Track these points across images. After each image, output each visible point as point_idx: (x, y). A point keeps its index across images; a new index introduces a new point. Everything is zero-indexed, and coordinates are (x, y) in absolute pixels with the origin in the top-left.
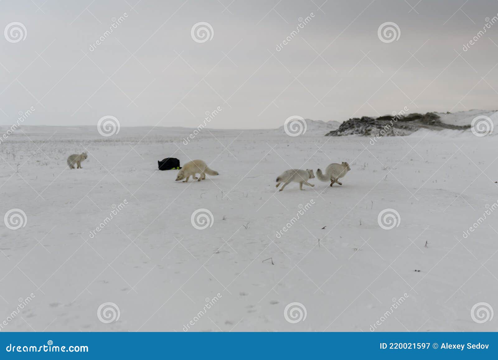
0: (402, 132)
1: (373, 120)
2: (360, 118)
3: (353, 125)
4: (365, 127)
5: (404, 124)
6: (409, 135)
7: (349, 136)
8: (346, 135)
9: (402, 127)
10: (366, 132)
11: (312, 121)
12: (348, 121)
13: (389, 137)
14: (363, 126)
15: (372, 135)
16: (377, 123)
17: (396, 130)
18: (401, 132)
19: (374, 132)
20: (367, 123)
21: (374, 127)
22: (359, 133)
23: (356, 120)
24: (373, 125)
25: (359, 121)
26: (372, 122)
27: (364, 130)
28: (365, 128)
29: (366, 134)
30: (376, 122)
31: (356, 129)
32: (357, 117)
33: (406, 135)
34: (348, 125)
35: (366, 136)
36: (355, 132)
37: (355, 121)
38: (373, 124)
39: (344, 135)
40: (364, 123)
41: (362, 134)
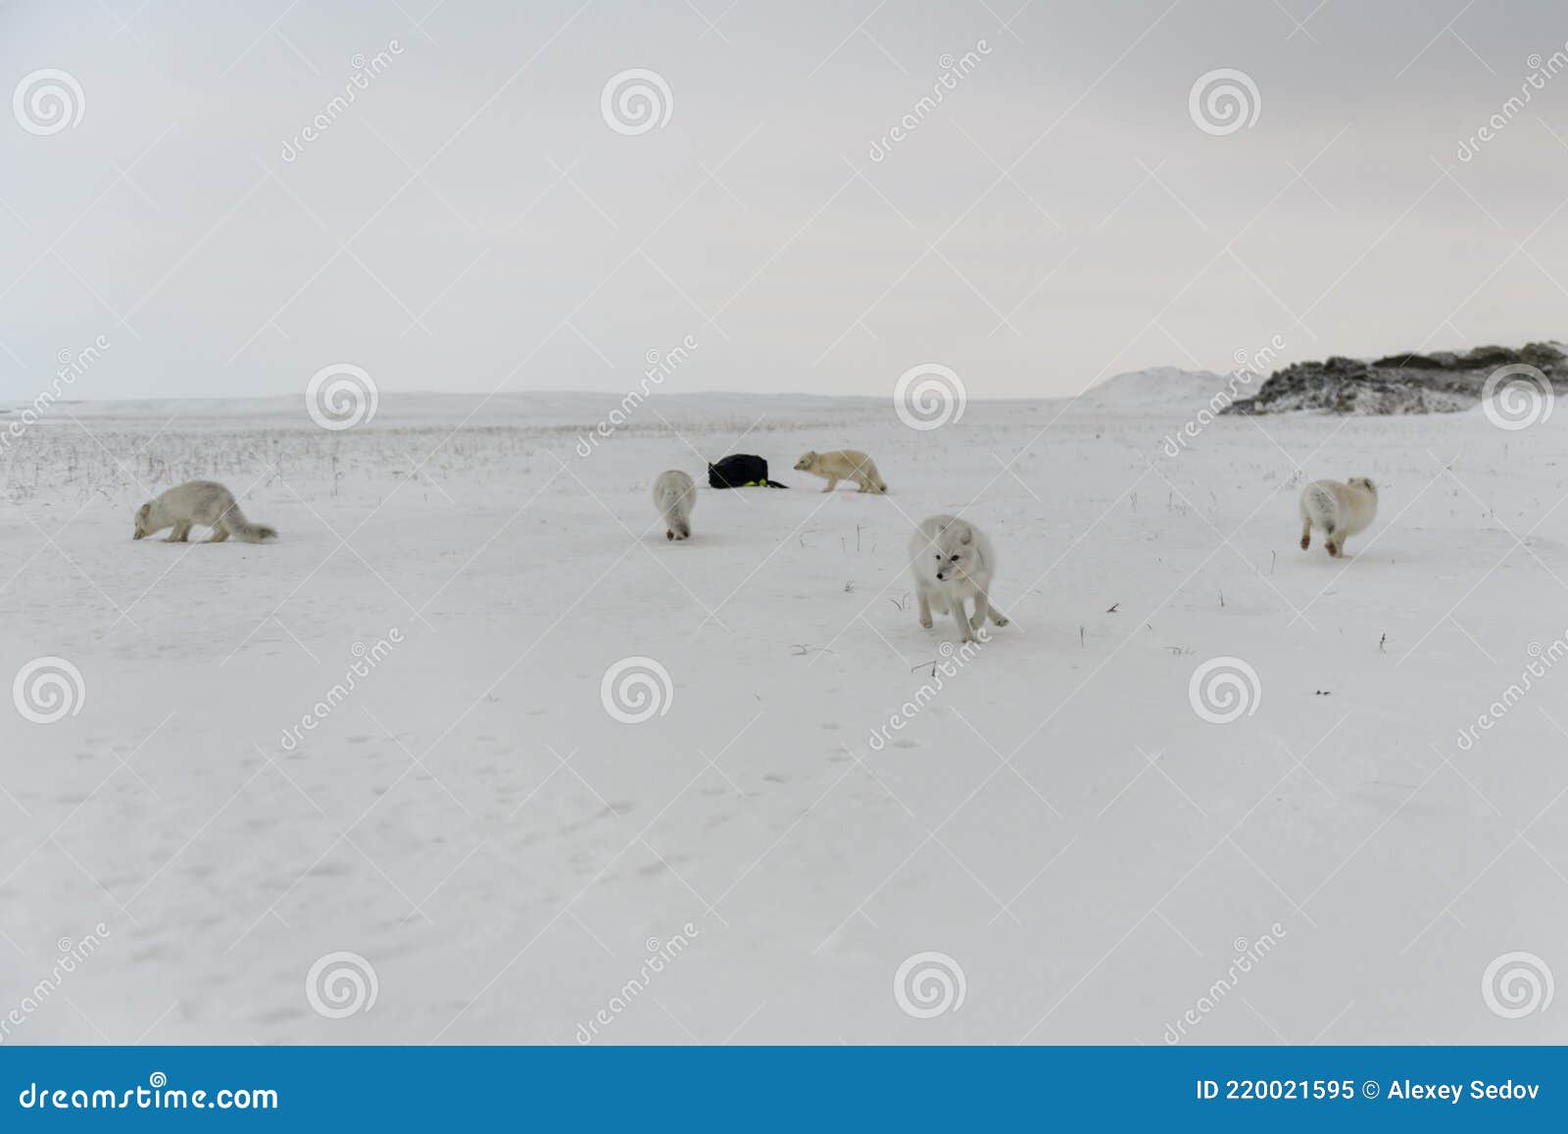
0: (1450, 402)
1: (1363, 367)
2: (1324, 360)
3: (1302, 381)
4: (1338, 387)
5: (1455, 378)
6: (1467, 409)
7: (1291, 414)
8: (1281, 412)
9: (1449, 387)
10: (1341, 403)
11: (1182, 373)
12: (1286, 372)
13: (1411, 417)
14: (1331, 385)
15: (1359, 410)
16: (1374, 376)
17: (1432, 396)
18: (1445, 402)
19: (1363, 402)
20: (1344, 375)
21: (1364, 387)
22: (1320, 406)
23: (1312, 367)
24: (1362, 382)
25: (1317, 370)
26: (1360, 373)
27: (1333, 398)
28: (1337, 391)
29: (1342, 408)
30: (1370, 372)
31: (1311, 393)
32: (1313, 358)
33: (1459, 410)
34: (1287, 382)
35: (1340, 415)
36: (1309, 403)
37: (1306, 371)
38: (1362, 378)
39: (1272, 412)
40: (1333, 376)
41: (1330, 409)
